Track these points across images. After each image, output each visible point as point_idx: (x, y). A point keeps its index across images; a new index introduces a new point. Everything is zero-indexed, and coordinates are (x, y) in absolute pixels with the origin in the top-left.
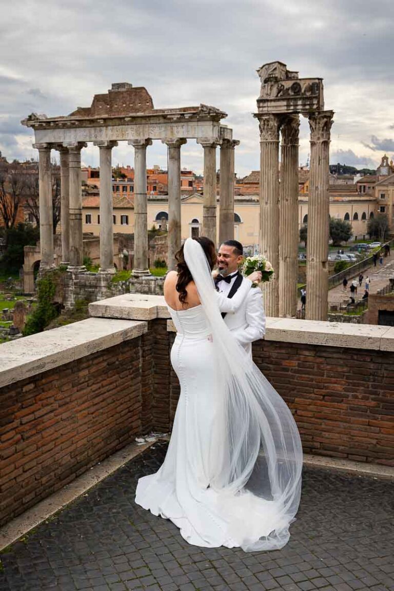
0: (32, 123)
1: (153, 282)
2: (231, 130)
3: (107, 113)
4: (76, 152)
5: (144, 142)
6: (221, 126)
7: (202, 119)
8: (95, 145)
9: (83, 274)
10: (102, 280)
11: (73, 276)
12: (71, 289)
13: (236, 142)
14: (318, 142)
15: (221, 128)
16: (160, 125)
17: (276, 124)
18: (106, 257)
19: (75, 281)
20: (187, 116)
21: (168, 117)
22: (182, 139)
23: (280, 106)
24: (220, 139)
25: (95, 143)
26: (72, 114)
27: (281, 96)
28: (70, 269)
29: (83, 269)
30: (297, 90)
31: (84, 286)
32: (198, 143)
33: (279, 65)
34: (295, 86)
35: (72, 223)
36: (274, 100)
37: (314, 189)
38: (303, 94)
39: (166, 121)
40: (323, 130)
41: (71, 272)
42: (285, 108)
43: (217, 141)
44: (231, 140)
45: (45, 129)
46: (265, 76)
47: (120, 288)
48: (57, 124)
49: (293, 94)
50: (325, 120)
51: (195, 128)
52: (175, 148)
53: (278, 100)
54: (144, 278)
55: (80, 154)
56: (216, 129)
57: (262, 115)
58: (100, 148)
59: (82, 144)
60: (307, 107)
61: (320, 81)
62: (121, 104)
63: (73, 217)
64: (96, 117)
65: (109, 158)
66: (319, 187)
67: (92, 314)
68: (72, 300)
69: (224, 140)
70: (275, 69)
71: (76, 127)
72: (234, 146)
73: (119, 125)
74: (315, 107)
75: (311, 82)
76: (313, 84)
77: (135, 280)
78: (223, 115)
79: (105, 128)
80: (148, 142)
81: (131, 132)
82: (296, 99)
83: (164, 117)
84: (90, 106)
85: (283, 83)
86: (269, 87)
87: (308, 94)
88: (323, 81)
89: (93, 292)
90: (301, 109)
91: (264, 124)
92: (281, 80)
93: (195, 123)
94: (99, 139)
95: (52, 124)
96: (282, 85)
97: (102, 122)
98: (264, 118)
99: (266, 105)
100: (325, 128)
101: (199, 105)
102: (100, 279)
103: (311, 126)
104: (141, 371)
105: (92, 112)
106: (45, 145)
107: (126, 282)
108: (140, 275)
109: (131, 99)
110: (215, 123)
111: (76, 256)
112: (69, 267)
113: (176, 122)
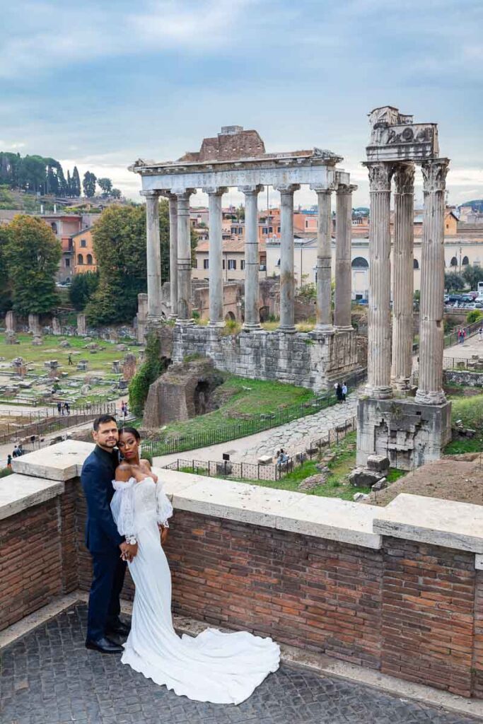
0: (139, 169)
1: (264, 337)
2: (349, 174)
3: (216, 158)
4: (184, 200)
5: (255, 189)
6: (337, 170)
7: (315, 164)
8: (204, 192)
9: (192, 328)
10: (211, 333)
11: (182, 330)
12: (178, 343)
13: (353, 188)
14: (432, 191)
15: (337, 172)
16: (272, 170)
17: (386, 173)
18: (215, 309)
19: (184, 335)
20: (299, 161)
21: (280, 161)
22: (294, 185)
23: (391, 154)
24: (335, 184)
25: (204, 190)
26: (181, 160)
27: (392, 142)
28: (178, 322)
29: (192, 321)
30: (409, 137)
31: (193, 340)
32: (311, 189)
33: (390, 110)
34: (407, 132)
35: (180, 274)
36: (385, 148)
37: (428, 242)
38: (415, 141)
39: (278, 166)
40: (437, 179)
41: (179, 326)
42: (397, 155)
43: (332, 187)
44: (348, 185)
45: (152, 175)
46: (375, 122)
47: (230, 342)
48: (165, 170)
49: (405, 140)
50: (439, 168)
51: (308, 174)
52: (287, 194)
53: (389, 147)
54: (255, 332)
55: (188, 201)
56: (331, 173)
57: (372, 163)
58: (210, 194)
59: (190, 191)
60: (420, 154)
61: (434, 126)
62: (230, 148)
63: (182, 268)
64: (205, 163)
65: (218, 205)
66: (433, 240)
67: (14, 470)
68: (181, 354)
69: (340, 185)
70: (386, 114)
71: (185, 173)
72: (351, 191)
73: (229, 171)
74: (428, 154)
75: (424, 128)
76: (426, 130)
77: (246, 334)
78: (338, 159)
79: (214, 174)
80: (260, 188)
81: (242, 179)
82: (407, 147)
83: (276, 162)
84: (199, 151)
85: (394, 129)
86: (379, 134)
87: (421, 141)
88: (437, 126)
89: (202, 347)
90: (414, 157)
91: (374, 173)
92: (392, 125)
93: (309, 169)
94: (208, 185)
95: (159, 170)
96: (393, 131)
97: (211, 167)
98: (373, 166)
99: (375, 152)
100: (439, 177)
101: (312, 149)
102: (209, 332)
103: (424, 175)
104: (59, 530)
105: (201, 157)
106: (152, 192)
107: (236, 336)
108: (250, 329)
109: (241, 143)
110: (330, 168)
111: (185, 309)
112: (177, 320)
113: (288, 167)
